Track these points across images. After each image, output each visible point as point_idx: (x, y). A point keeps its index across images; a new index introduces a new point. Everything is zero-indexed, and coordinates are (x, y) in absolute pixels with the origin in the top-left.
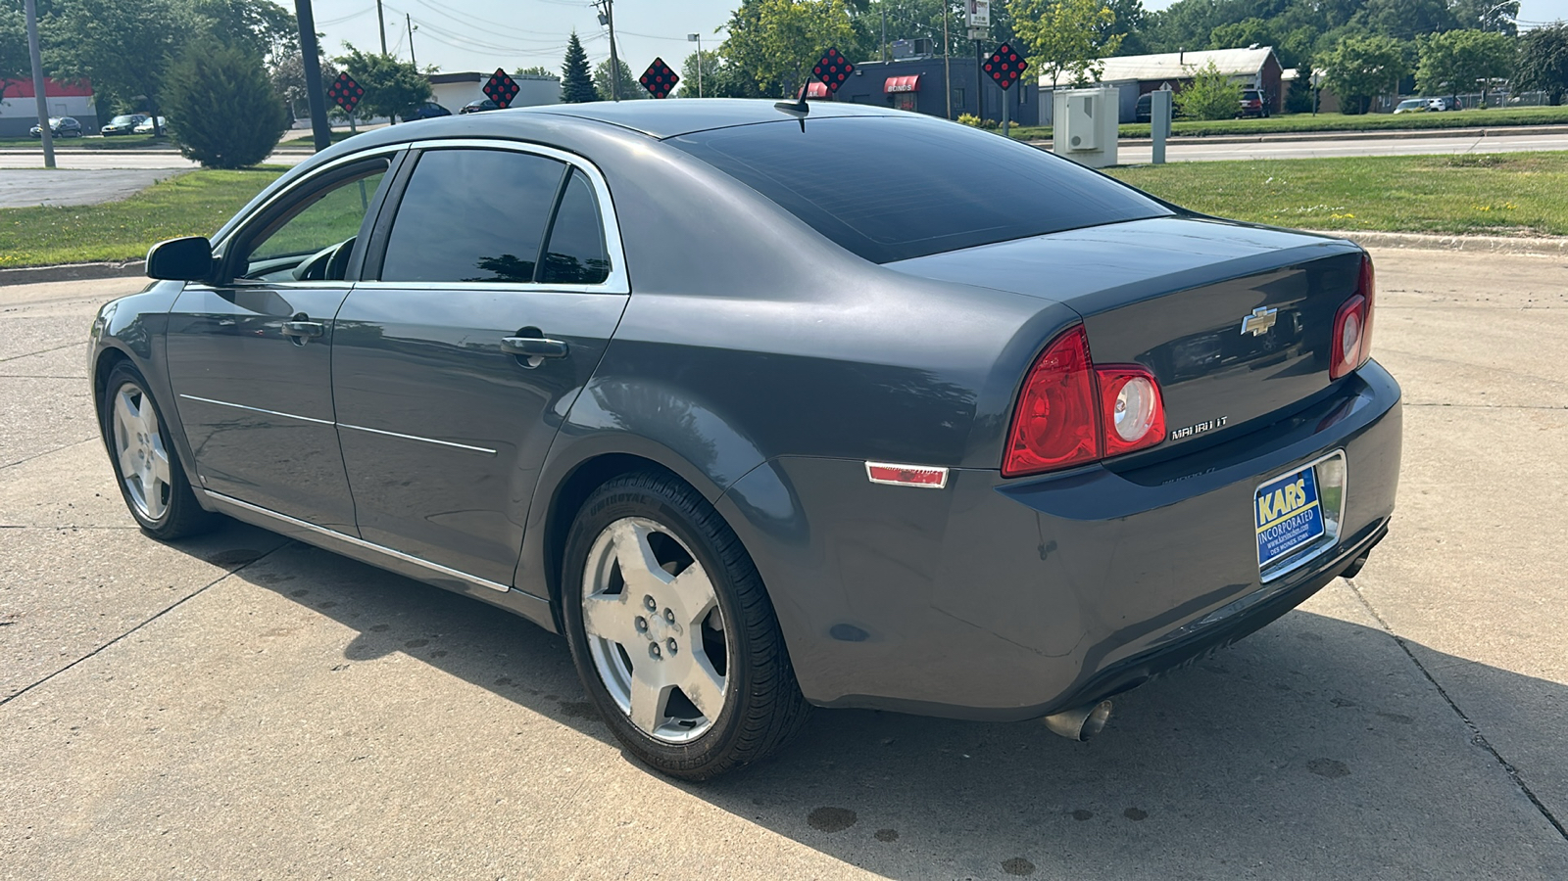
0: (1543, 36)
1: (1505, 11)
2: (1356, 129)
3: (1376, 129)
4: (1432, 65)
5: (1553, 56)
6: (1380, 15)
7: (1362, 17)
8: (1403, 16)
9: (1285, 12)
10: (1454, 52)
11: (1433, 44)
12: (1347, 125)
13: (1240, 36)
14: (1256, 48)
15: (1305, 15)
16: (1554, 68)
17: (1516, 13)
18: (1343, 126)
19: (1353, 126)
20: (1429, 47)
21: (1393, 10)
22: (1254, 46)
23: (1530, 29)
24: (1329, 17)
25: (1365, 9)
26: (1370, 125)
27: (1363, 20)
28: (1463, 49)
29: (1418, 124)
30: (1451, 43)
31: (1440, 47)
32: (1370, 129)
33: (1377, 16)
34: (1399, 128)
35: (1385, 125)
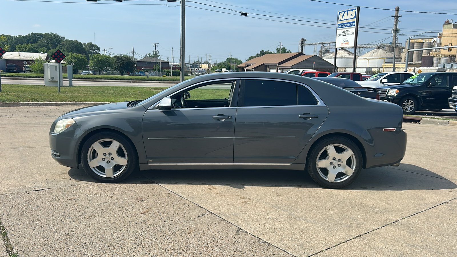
0: (118, 58)
1: (97, 50)
2: (92, 79)
3: (97, 79)
4: (93, 62)
5: (121, 63)
6: (65, 47)
7: (60, 47)
8: (71, 48)
9: (37, 43)
10: (99, 60)
11: (93, 57)
12: (89, 77)
13: (26, 48)
14: (43, 53)
15: (43, 44)
16: (121, 66)
17: (100, 50)
18: (88, 78)
19: (91, 78)
20: (92, 58)
21: (68, 46)
22: (42, 52)
23: (114, 55)
24: (50, 46)
25: (61, 45)
26: (95, 78)
27: (60, 48)
28: (101, 59)
29: (108, 78)
30: (98, 57)
31: (95, 58)
32: (96, 79)
33: (64, 47)
34: (103, 79)
35: (100, 78)
